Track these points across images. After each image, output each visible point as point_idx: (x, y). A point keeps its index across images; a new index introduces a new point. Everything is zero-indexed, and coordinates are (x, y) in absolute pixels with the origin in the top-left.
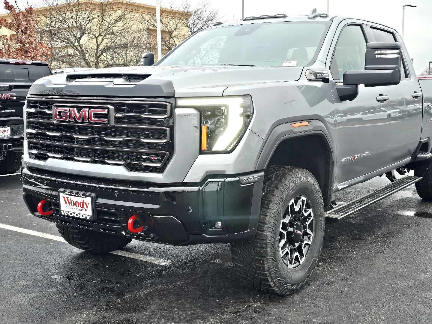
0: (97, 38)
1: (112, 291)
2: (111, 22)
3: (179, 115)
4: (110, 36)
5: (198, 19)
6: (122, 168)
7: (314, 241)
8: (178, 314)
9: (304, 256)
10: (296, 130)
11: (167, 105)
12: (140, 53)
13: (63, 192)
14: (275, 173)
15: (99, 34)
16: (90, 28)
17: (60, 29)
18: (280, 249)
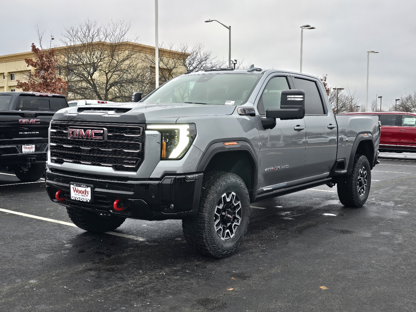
0: (107, 74)
1: (103, 253)
2: (120, 61)
3: (148, 135)
4: (118, 72)
5: (193, 59)
6: (111, 168)
7: (241, 223)
8: (145, 266)
9: (234, 232)
10: (227, 147)
11: (140, 128)
12: (144, 87)
13: (73, 184)
14: (213, 176)
15: (109, 71)
16: (101, 65)
17: (76, 65)
18: (215, 226)
